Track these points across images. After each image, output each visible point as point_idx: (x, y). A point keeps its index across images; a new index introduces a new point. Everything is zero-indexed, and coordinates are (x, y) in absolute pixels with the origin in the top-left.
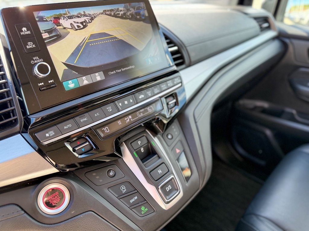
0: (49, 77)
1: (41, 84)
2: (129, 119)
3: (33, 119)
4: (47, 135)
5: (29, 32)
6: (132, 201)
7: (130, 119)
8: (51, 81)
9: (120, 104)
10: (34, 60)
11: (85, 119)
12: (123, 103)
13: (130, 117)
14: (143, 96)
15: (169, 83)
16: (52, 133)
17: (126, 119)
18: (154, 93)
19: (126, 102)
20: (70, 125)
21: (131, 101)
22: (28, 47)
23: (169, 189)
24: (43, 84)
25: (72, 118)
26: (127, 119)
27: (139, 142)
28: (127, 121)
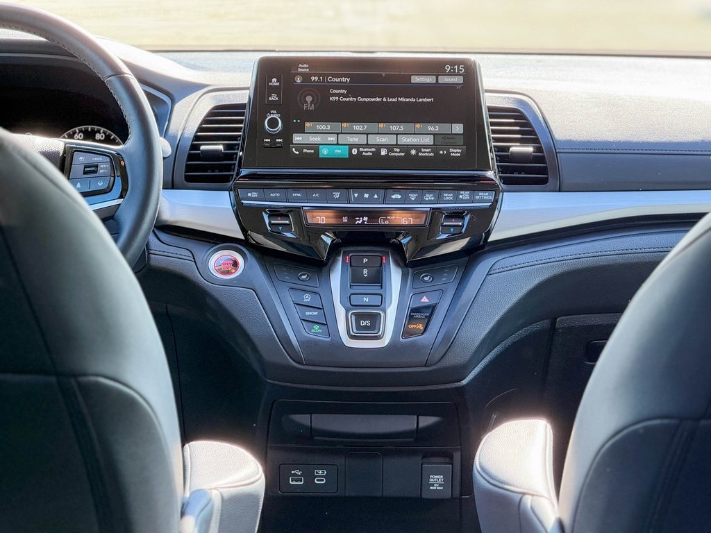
0: (278, 135)
1: (267, 140)
2: (361, 221)
3: (244, 172)
4: (249, 195)
5: (278, 84)
6: (307, 313)
7: (363, 221)
8: (280, 140)
9: (356, 195)
10: (270, 113)
11: (299, 195)
12: (361, 196)
13: (366, 219)
14: (399, 197)
15: (462, 194)
16: (255, 195)
17: (357, 218)
18: (422, 198)
19: (366, 196)
20: (278, 195)
21: (376, 196)
22: (270, 99)
23: (364, 324)
24: (269, 140)
25: (285, 188)
26: (359, 220)
27: (365, 260)
28: (358, 222)
